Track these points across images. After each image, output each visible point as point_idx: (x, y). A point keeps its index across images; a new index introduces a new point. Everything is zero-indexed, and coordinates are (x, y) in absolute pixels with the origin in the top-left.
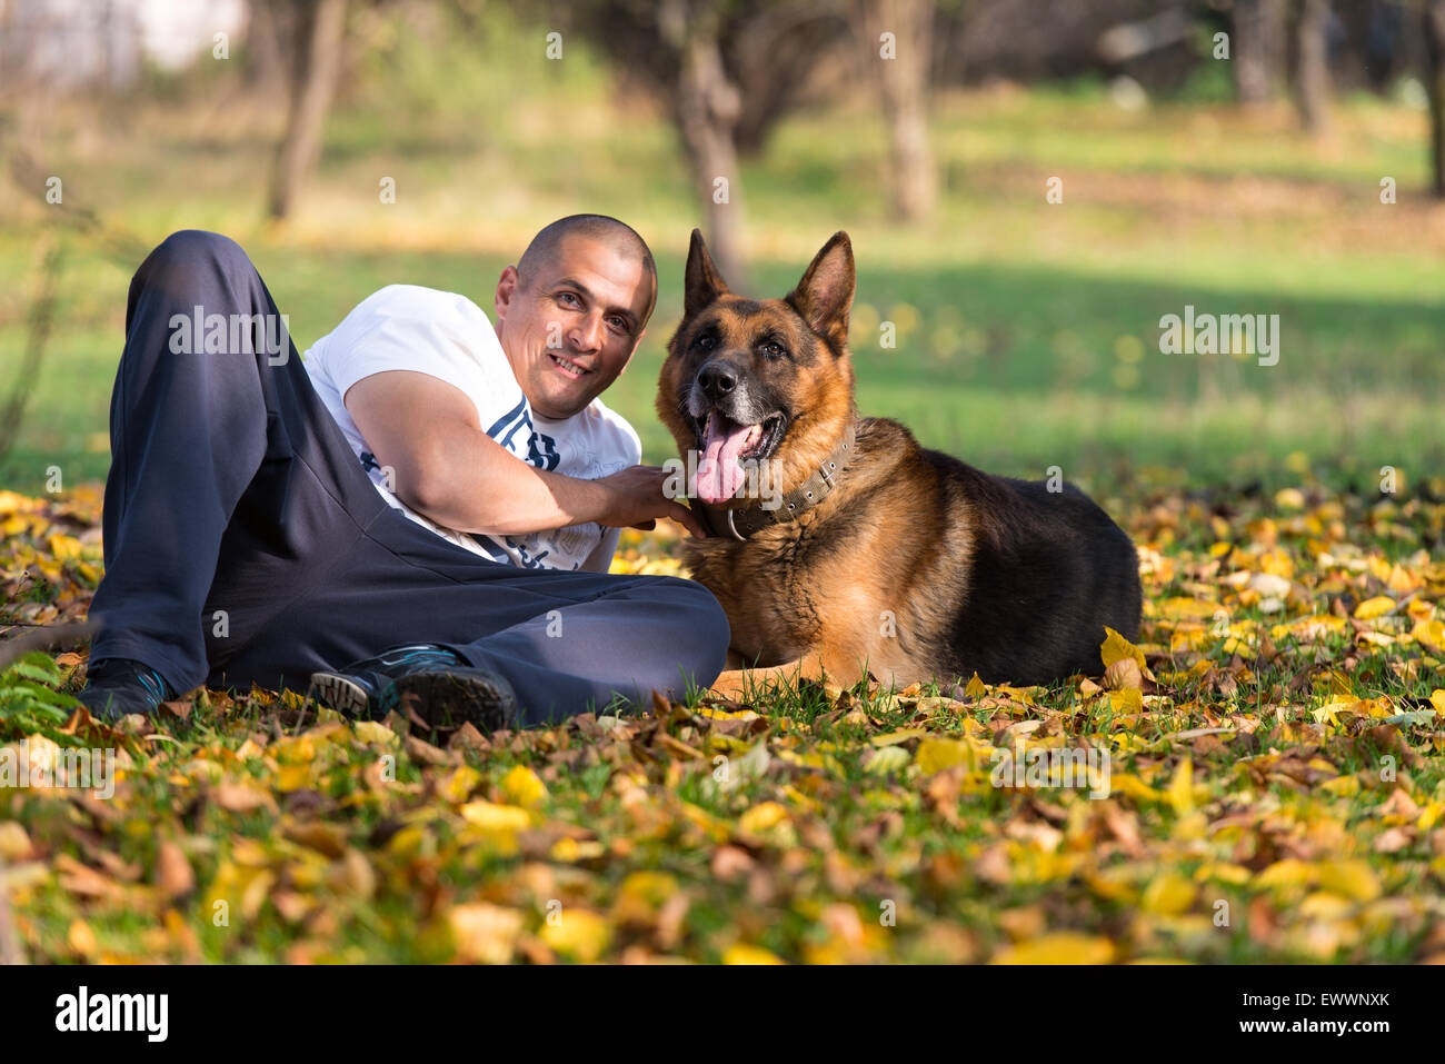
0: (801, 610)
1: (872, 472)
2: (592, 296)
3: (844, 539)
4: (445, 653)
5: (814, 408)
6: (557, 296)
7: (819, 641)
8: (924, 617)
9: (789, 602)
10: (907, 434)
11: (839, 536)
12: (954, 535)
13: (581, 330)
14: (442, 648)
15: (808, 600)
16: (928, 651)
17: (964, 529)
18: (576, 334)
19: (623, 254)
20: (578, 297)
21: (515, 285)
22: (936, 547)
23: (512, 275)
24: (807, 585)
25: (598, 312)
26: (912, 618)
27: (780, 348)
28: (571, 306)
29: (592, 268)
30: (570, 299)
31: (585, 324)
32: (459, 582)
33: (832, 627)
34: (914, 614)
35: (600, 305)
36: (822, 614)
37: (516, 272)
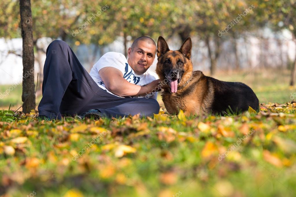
0: (182, 105)
1: (195, 80)
2: (144, 51)
3: (190, 93)
4: (96, 110)
5: (187, 70)
6: (138, 52)
7: (186, 111)
8: (207, 104)
9: (180, 104)
10: (202, 72)
11: (189, 92)
12: (210, 89)
13: (143, 58)
14: (96, 109)
15: (183, 103)
16: (208, 111)
17: (212, 88)
18: (142, 59)
19: (149, 43)
20: (142, 52)
21: (131, 51)
22: (207, 91)
23: (130, 49)
24: (184, 100)
25: (146, 54)
26: (204, 105)
27: (181, 62)
28: (141, 53)
29: (144, 46)
30: (140, 52)
31: (143, 56)
32: (113, 101)
33: (188, 108)
34: (205, 104)
35: (146, 53)
36: (186, 105)
37: (131, 49)
